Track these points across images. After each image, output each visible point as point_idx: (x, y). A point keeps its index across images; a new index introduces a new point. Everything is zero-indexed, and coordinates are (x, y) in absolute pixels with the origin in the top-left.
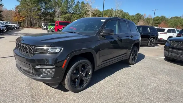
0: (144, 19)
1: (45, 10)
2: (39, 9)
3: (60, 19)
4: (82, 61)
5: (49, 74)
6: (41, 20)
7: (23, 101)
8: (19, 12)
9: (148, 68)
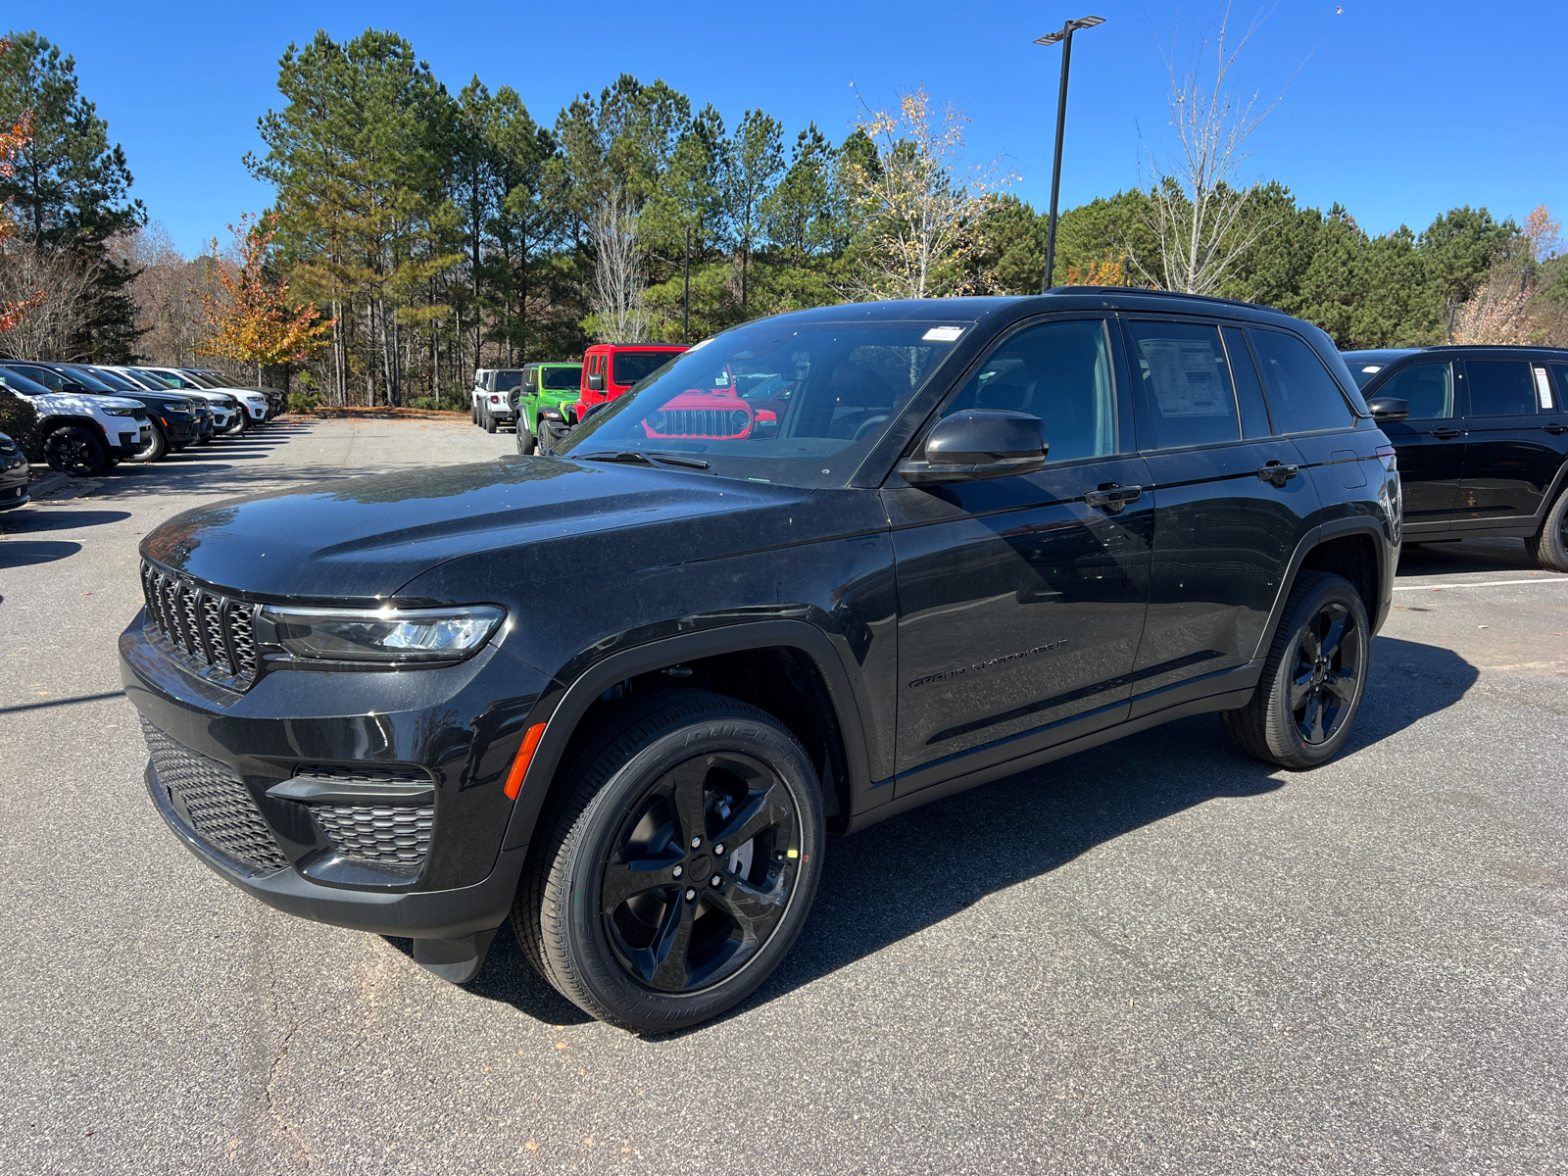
0: (1532, 270)
1: (506, 237)
2: (447, 240)
3: (641, 318)
4: (712, 727)
5: (393, 854)
6: (471, 336)
7: (166, 1095)
8: (270, 276)
9: (1476, 801)
